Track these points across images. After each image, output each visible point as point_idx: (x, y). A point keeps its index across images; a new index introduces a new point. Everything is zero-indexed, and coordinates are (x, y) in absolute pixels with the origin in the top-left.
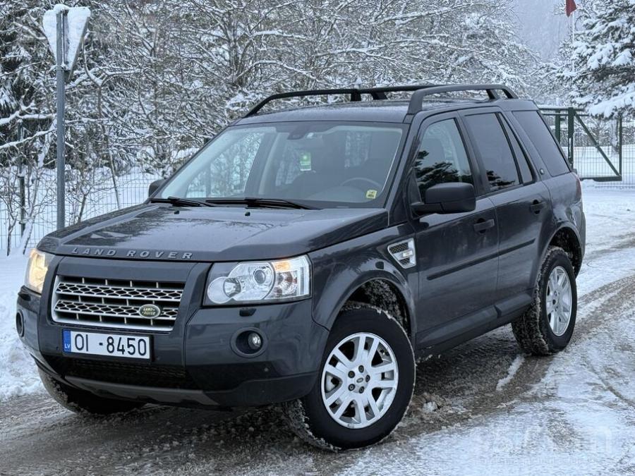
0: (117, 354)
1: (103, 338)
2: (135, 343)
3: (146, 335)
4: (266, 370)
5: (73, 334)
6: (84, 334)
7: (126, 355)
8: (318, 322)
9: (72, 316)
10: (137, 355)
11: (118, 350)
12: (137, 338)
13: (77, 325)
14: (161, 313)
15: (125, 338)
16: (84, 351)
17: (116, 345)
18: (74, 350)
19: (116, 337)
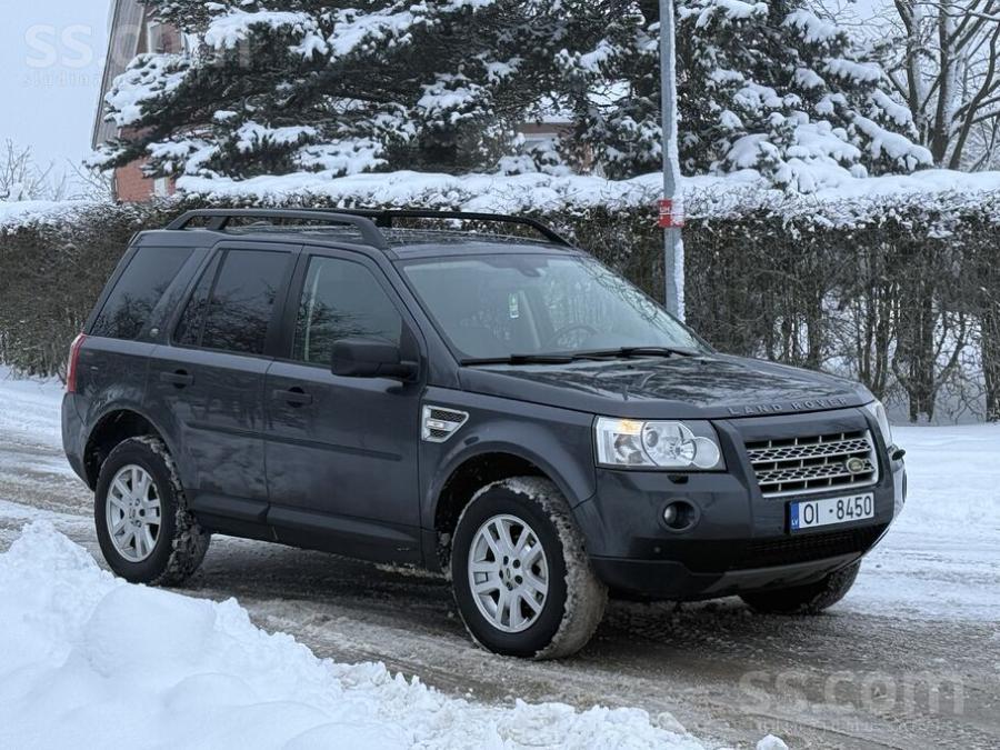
0: (847, 518)
1: (832, 503)
2: (861, 502)
3: (870, 491)
5: (802, 506)
6: (813, 503)
7: (855, 518)
9: (799, 485)
10: (864, 516)
11: (848, 514)
12: (864, 496)
13: (807, 495)
15: (853, 498)
16: (814, 524)
17: (845, 509)
18: (803, 525)
19: (845, 499)
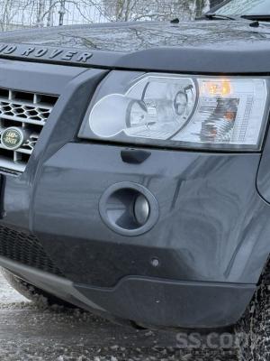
4: (155, 263)
8: (265, 196)
14: (24, 142)
